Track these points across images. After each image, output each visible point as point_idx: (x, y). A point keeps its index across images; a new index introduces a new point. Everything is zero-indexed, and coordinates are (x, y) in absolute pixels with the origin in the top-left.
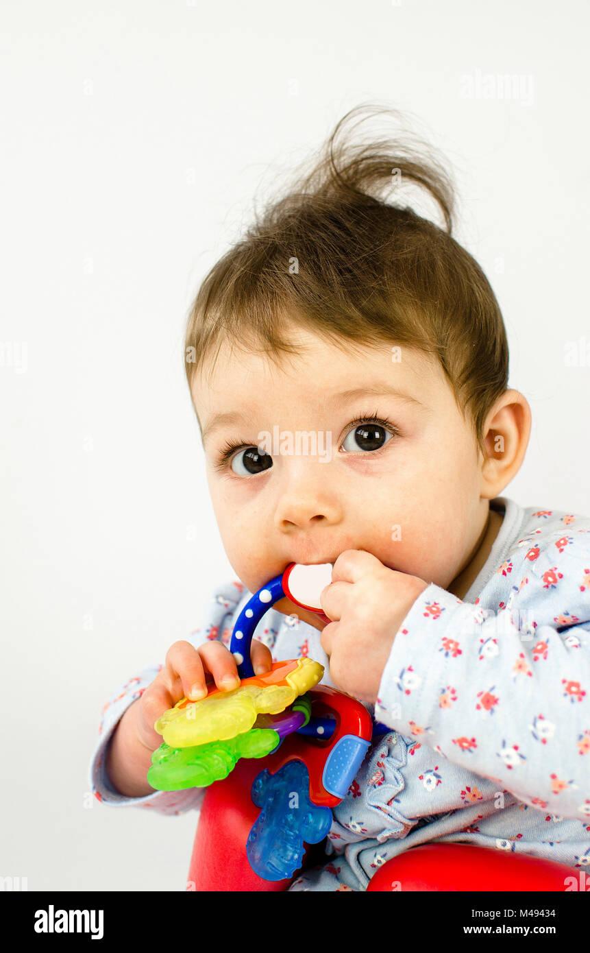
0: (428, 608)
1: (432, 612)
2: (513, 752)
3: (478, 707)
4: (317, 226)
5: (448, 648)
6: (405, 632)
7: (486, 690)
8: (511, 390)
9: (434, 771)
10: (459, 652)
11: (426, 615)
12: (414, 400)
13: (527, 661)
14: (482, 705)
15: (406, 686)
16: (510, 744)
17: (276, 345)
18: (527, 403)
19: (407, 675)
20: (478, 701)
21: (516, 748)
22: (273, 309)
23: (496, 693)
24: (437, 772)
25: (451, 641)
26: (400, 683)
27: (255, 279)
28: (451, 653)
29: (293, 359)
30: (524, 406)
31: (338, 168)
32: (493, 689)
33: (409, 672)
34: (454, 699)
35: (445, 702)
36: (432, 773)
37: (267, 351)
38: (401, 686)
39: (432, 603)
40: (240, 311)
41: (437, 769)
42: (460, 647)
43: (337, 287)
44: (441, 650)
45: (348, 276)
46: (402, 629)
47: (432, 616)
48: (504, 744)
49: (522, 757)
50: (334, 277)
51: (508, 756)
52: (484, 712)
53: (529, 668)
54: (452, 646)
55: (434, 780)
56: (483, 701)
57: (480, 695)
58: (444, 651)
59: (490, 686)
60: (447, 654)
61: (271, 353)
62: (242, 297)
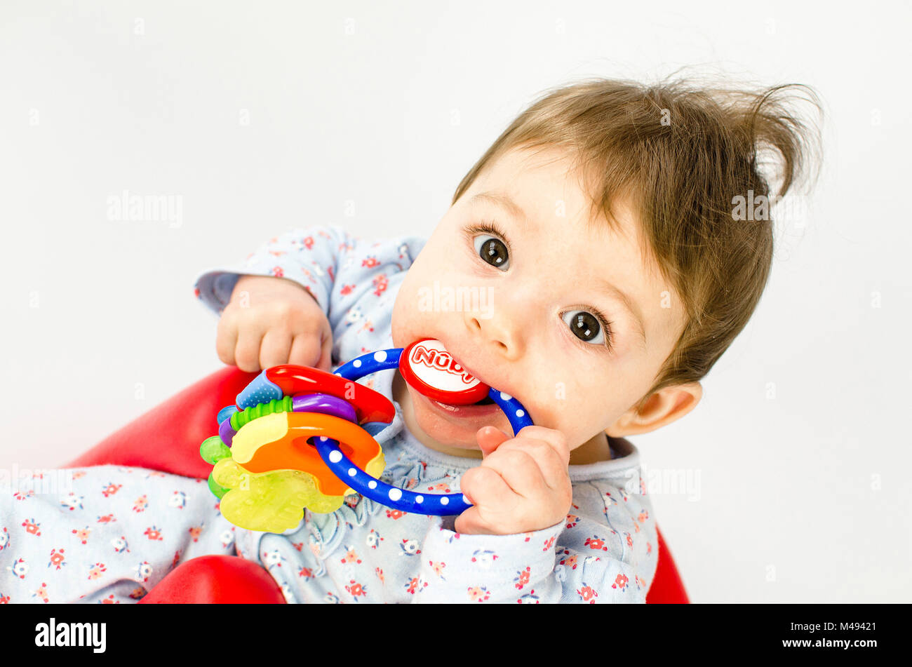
0: (552, 539)
1: (549, 545)
4: (708, 149)
6: (528, 539)
8: (700, 385)
9: (379, 538)
11: (546, 542)
12: (644, 336)
15: (479, 557)
17: (605, 203)
18: (698, 402)
19: (490, 556)
22: (627, 179)
24: (380, 541)
25: (528, 575)
26: (479, 553)
27: (635, 140)
28: (518, 581)
29: (605, 227)
30: (695, 402)
31: (761, 110)
33: (492, 558)
35: (475, 593)
36: (377, 538)
37: (594, 202)
38: (478, 553)
40: (604, 152)
41: (382, 539)
43: (682, 213)
44: (519, 573)
45: (696, 213)
47: (546, 546)
50: (687, 203)
54: (524, 579)
55: (373, 543)
58: (518, 576)
60: (516, 579)
61: (595, 207)
62: (615, 143)
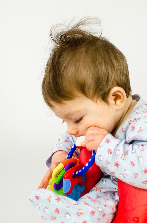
0: (107, 140)
1: (107, 141)
2: (122, 176)
3: (114, 166)
5: (109, 152)
6: (100, 147)
7: (116, 162)
10: (111, 153)
11: (106, 142)
13: (123, 156)
14: (115, 165)
16: (121, 174)
20: (114, 164)
21: (123, 175)
23: (118, 163)
25: (110, 150)
28: (110, 153)
32: (118, 162)
33: (100, 156)
34: (109, 164)
38: (99, 159)
39: (108, 139)
42: (112, 152)
46: (99, 146)
47: (107, 142)
48: (120, 174)
49: (124, 177)
51: (121, 177)
52: (116, 167)
53: (124, 158)
54: (110, 151)
56: (115, 164)
57: (115, 163)
59: (117, 161)
60: (109, 153)
